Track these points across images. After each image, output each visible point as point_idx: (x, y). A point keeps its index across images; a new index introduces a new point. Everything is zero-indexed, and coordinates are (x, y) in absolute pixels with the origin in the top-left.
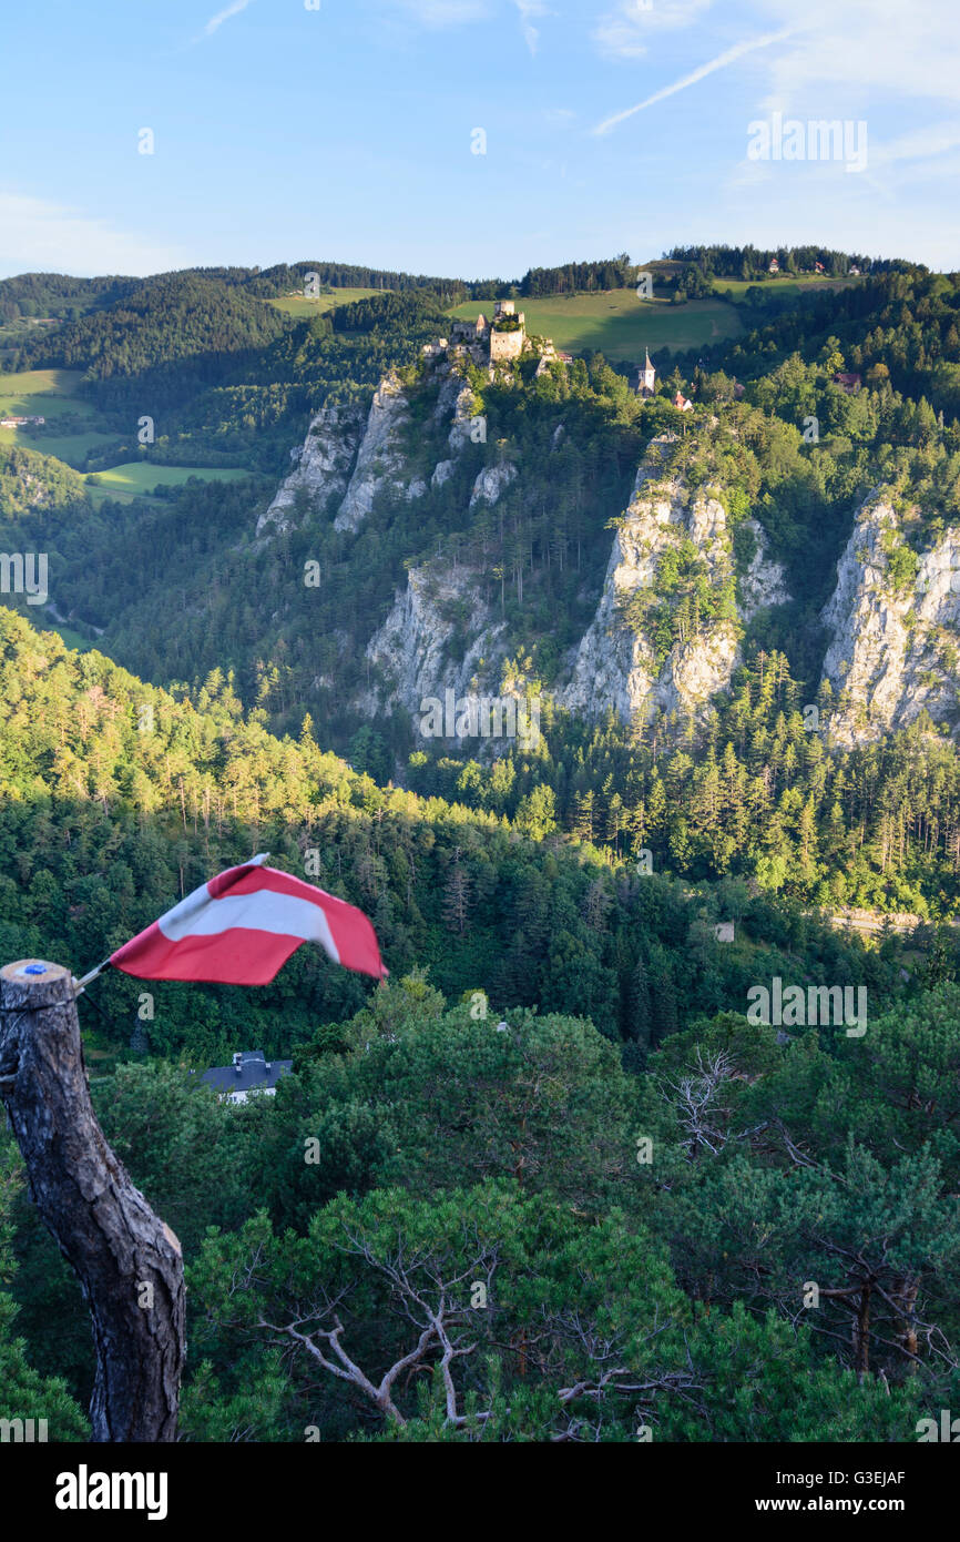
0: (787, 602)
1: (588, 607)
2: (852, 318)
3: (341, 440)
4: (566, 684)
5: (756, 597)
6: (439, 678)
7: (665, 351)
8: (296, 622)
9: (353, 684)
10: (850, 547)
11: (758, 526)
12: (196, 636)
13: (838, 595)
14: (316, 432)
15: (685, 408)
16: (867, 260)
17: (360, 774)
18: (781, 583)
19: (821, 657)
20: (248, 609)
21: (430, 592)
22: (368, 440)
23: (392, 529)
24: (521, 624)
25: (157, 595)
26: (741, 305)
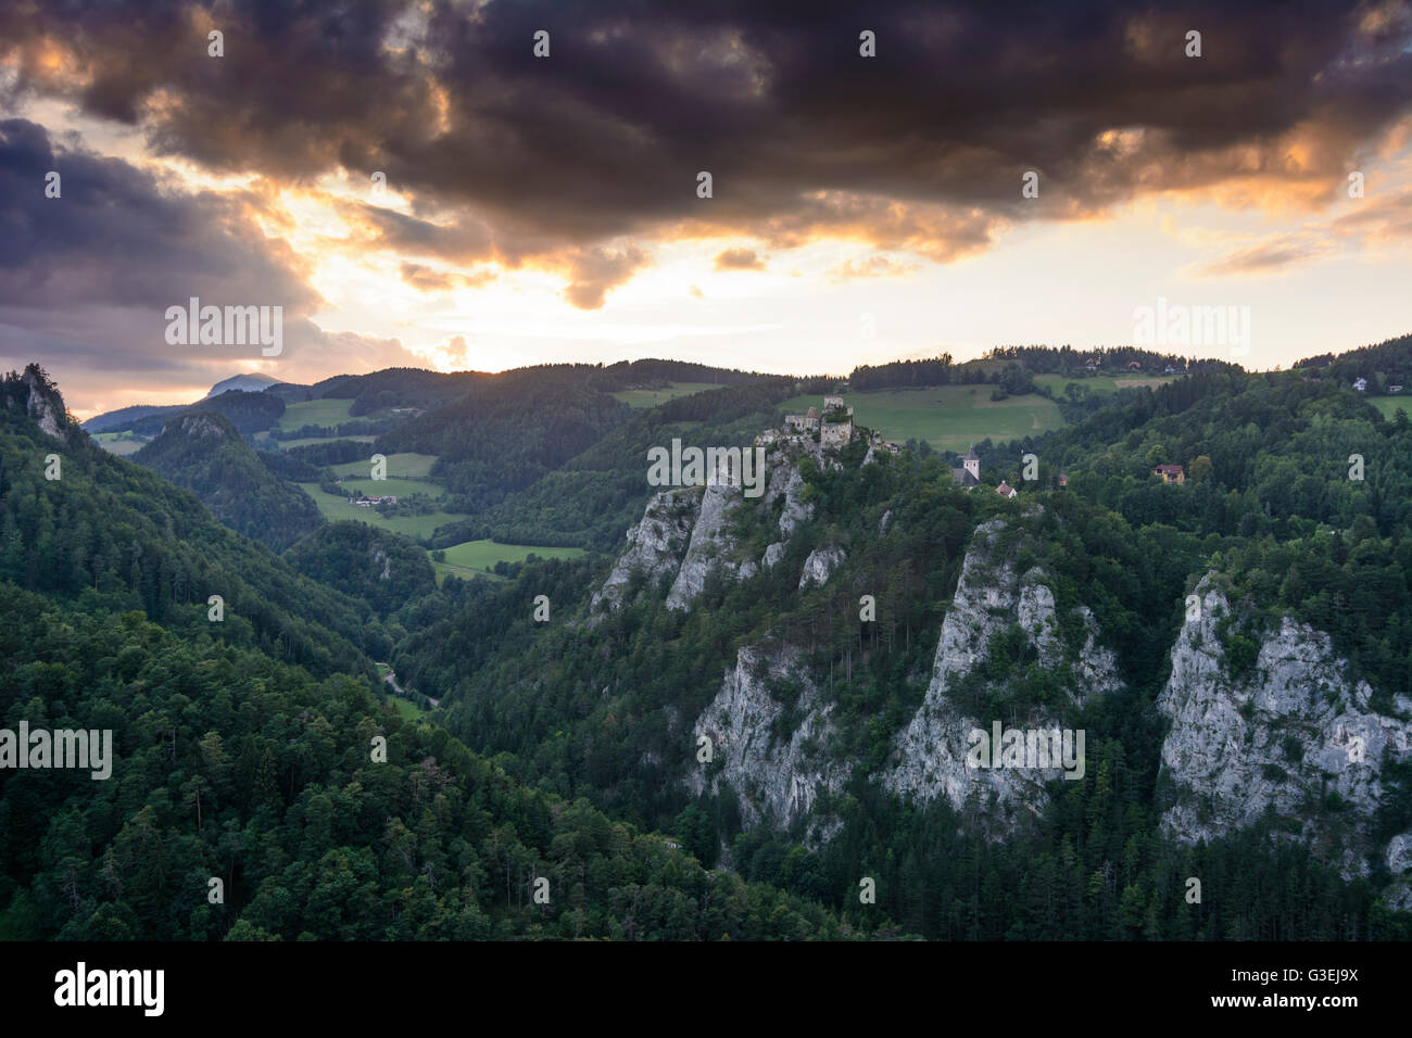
0: (1121, 689)
1: (917, 689)
2: (1172, 413)
3: (676, 522)
4: (895, 767)
5: (1088, 682)
6: (768, 757)
7: (988, 442)
8: (626, 697)
9: (680, 761)
10: (1183, 635)
11: (1088, 611)
12: (527, 709)
13: (1173, 683)
14: (652, 514)
15: (1010, 496)
16: (1182, 360)
17: (687, 855)
18: (1113, 669)
19: (1158, 745)
20: (579, 683)
21: (759, 672)
22: (699, 525)
23: (723, 607)
24: (850, 705)
25: (492, 668)
26: (1060, 401)
